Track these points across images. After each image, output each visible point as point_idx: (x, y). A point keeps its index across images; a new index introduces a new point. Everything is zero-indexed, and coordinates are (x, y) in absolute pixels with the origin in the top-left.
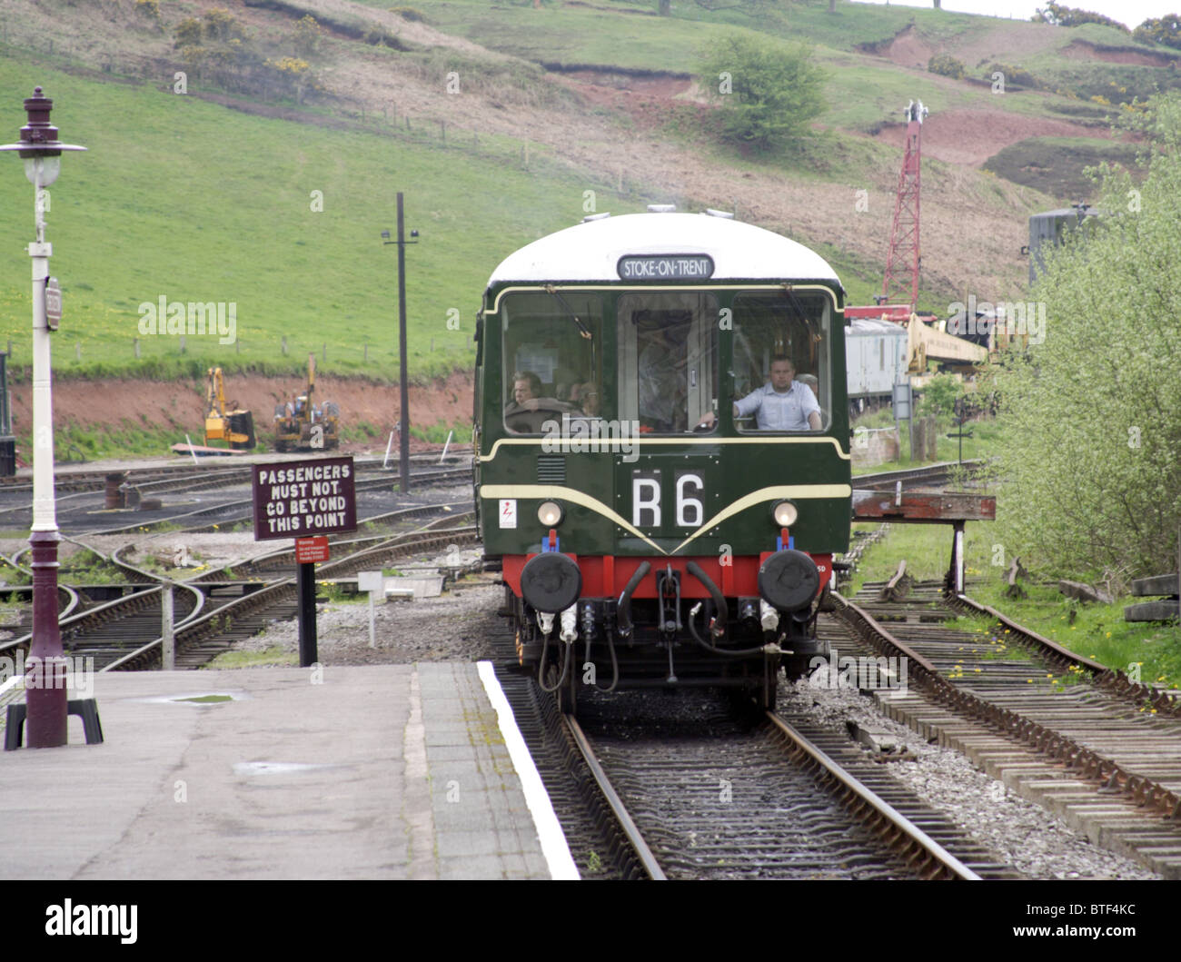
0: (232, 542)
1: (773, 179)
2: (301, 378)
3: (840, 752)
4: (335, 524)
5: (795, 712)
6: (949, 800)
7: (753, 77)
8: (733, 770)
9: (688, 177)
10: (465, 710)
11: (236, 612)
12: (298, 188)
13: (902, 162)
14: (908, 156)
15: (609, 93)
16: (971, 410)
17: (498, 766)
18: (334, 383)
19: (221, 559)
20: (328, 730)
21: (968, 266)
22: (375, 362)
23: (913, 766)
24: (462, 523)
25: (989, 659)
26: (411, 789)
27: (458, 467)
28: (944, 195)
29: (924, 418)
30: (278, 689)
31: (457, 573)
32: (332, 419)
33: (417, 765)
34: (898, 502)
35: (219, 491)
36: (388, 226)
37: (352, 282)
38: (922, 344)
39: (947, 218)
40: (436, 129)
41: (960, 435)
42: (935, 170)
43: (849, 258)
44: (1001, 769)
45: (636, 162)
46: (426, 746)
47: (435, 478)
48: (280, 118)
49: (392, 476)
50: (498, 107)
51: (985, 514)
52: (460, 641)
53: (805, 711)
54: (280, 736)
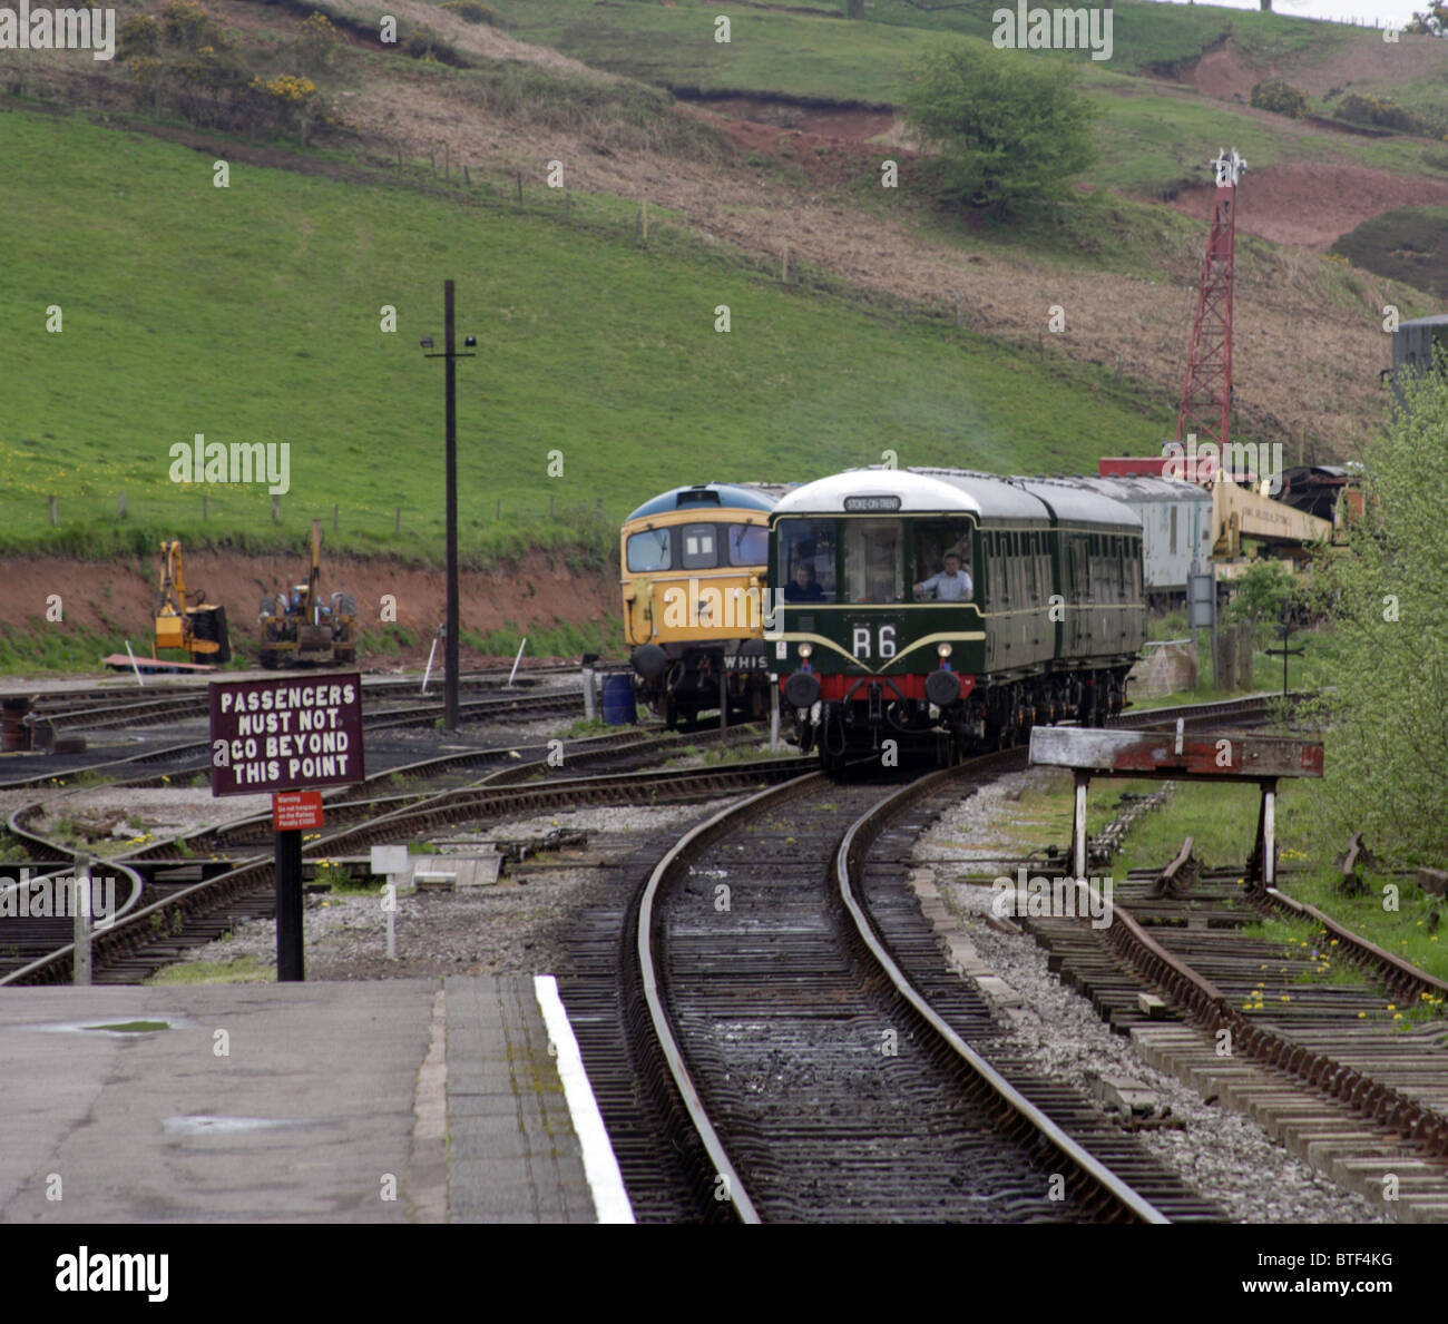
0: (189, 801)
1: (1015, 264)
2: (300, 557)
3: (1072, 1115)
4: (333, 773)
5: (1011, 1057)
6: (1227, 1185)
7: (986, 111)
8: (912, 1140)
9: (887, 261)
10: (509, 1044)
11: (190, 905)
12: (300, 271)
13: (1206, 241)
14: (1215, 234)
15: (773, 132)
16: (1306, 615)
17: (550, 1123)
18: (350, 566)
19: (172, 826)
20: (308, 1072)
21: (1306, 398)
22: (411, 534)
23: (1178, 1137)
24: (535, 776)
25: (1304, 983)
26: (419, 1155)
27: (534, 693)
28: (1270, 292)
29: (1234, 625)
30: (238, 1013)
31: (523, 850)
32: (346, 619)
33: (432, 1120)
34: (1179, 749)
35: (174, 726)
36: (434, 329)
37: (379, 413)
38: (1234, 515)
39: (1275, 325)
40: (509, 186)
41: (1286, 653)
42: (1258, 253)
43: (1128, 384)
44: (1306, 1142)
45: (810, 237)
46: (447, 1095)
47: (498, 709)
48: (275, 166)
49: (434, 706)
50: (603, 153)
51: (1308, 768)
52: (521, 951)
53: (1025, 1056)
54: (235, 1080)
